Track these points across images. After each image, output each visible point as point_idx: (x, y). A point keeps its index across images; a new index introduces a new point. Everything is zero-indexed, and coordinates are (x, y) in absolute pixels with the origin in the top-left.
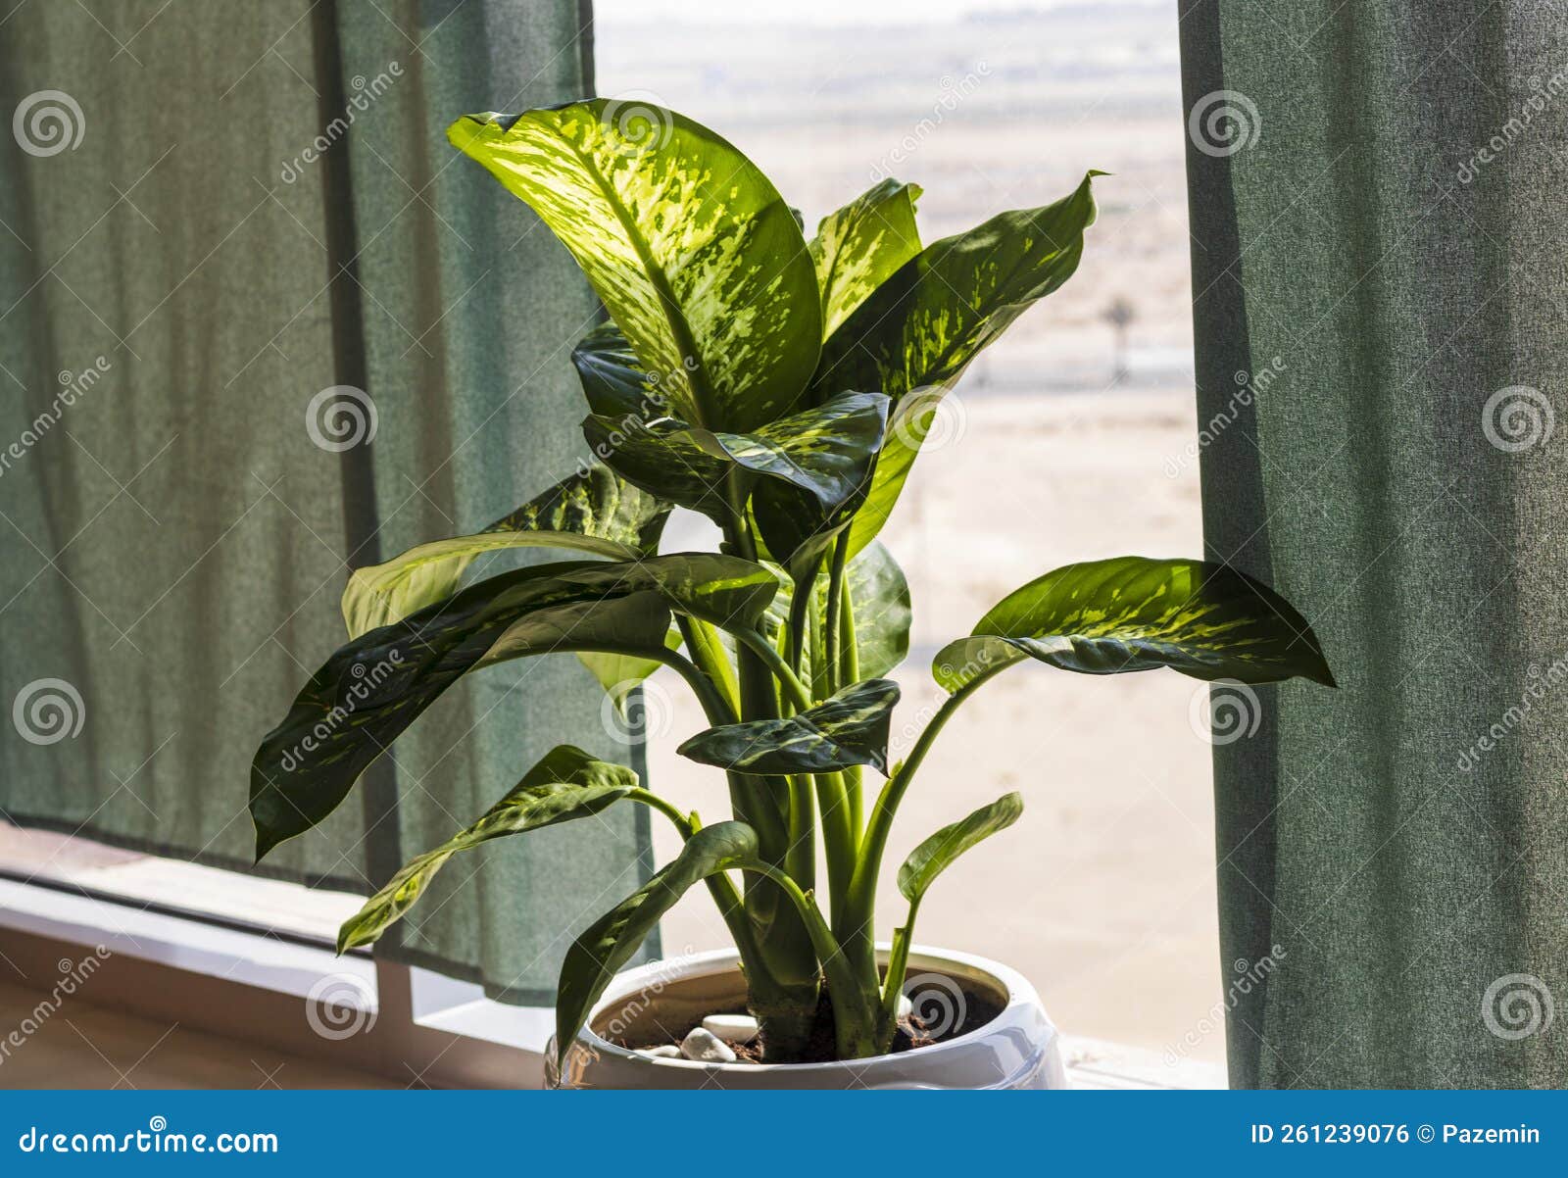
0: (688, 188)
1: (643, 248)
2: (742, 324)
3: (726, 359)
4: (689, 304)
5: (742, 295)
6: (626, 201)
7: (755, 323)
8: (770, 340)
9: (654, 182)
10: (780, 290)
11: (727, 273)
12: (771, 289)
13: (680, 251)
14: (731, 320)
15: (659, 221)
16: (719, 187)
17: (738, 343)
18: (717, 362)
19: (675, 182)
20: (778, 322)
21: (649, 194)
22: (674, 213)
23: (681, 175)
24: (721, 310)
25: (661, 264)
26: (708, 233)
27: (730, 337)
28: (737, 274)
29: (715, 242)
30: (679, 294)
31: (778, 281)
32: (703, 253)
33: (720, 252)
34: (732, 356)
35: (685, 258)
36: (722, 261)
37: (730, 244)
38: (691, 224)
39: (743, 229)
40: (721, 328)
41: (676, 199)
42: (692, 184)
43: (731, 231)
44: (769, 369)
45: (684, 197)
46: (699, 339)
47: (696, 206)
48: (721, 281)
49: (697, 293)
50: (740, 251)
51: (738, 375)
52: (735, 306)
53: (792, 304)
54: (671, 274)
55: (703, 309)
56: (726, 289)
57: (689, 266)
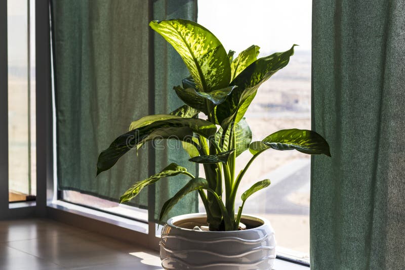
0: (202, 41)
1: (192, 54)
2: (214, 72)
3: (210, 79)
4: (202, 67)
5: (214, 65)
6: (188, 43)
7: (217, 72)
8: (220, 76)
9: (194, 39)
10: (222, 65)
11: (210, 60)
12: (220, 64)
13: (200, 55)
14: (211, 71)
15: (196, 48)
16: (208, 41)
17: (213, 76)
18: (208, 80)
19: (199, 39)
20: (221, 72)
21: (193, 42)
22: (199, 46)
23: (200, 38)
24: (209, 68)
25: (196, 57)
26: (206, 51)
27: (211, 74)
28: (213, 61)
29: (208, 53)
30: (200, 65)
31: (221, 63)
32: (205, 56)
33: (209, 56)
34: (211, 79)
35: (201, 57)
36: (209, 57)
37: (211, 54)
38: (202, 49)
39: (214, 51)
40: (209, 72)
41: (199, 43)
42: (202, 40)
43: (211, 51)
44: (219, 82)
45: (201, 43)
46: (204, 74)
47: (203, 45)
48: (209, 62)
49: (204, 64)
50: (213, 56)
51: (213, 83)
52: (212, 68)
53: (224, 68)
54: (198, 60)
55: (205, 68)
56: (210, 64)
57: (202, 58)
